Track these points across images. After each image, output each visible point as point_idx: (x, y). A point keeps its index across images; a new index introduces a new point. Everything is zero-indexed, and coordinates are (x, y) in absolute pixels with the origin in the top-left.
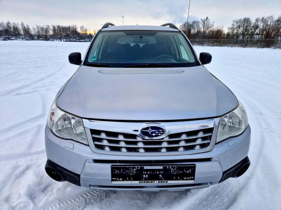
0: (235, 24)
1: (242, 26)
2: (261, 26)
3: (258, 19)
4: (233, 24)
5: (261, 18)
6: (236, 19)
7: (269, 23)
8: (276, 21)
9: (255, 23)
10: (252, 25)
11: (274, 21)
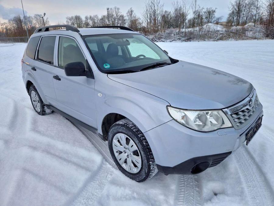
0: (69, 21)
1: (76, 23)
2: (91, 23)
3: (87, 17)
4: (67, 21)
5: (89, 17)
6: (69, 16)
7: (96, 21)
8: (101, 20)
9: (86, 21)
10: (84, 22)
11: (99, 19)
